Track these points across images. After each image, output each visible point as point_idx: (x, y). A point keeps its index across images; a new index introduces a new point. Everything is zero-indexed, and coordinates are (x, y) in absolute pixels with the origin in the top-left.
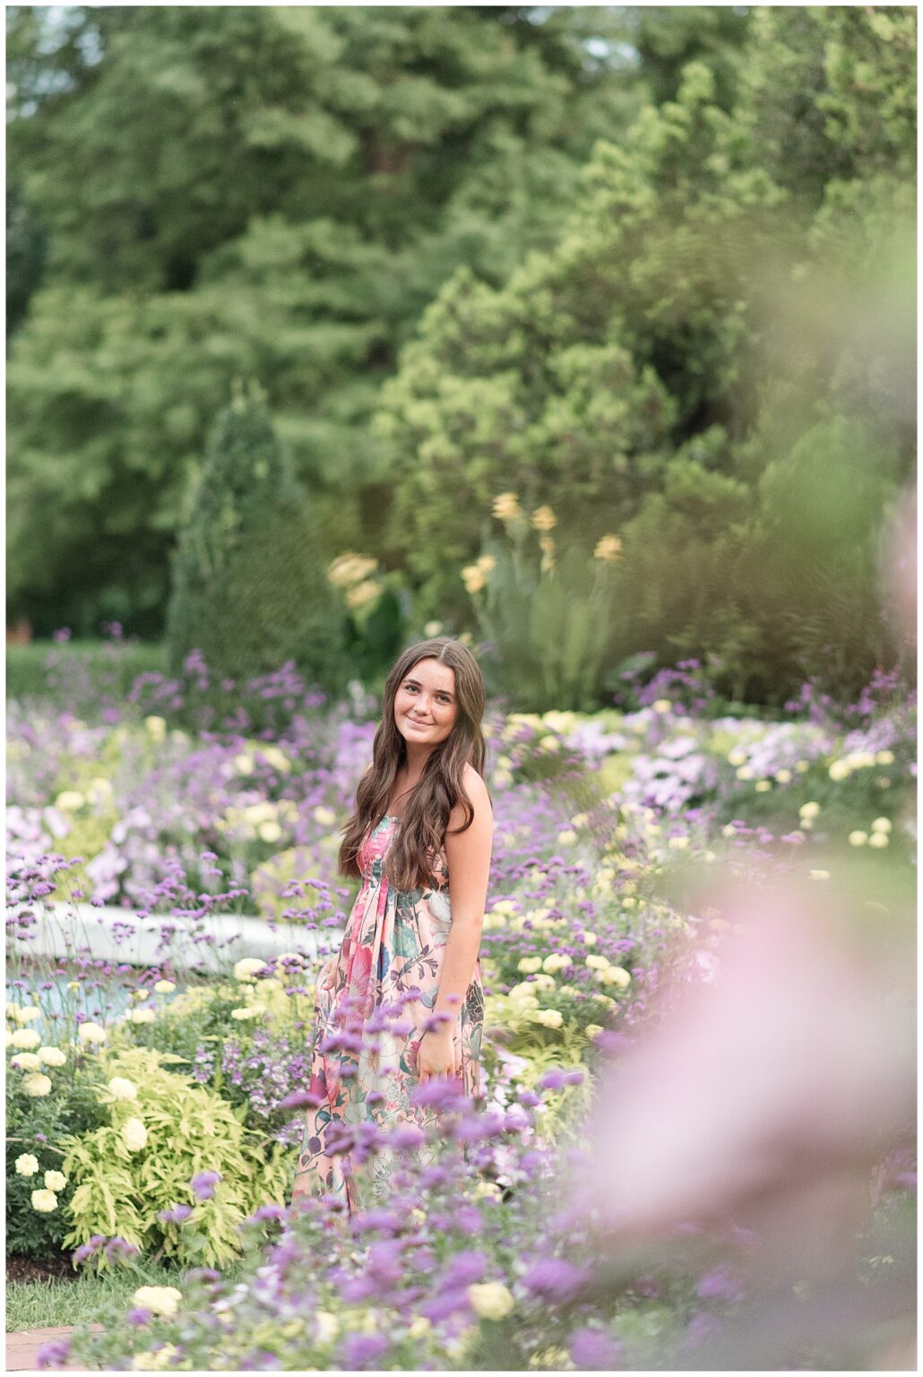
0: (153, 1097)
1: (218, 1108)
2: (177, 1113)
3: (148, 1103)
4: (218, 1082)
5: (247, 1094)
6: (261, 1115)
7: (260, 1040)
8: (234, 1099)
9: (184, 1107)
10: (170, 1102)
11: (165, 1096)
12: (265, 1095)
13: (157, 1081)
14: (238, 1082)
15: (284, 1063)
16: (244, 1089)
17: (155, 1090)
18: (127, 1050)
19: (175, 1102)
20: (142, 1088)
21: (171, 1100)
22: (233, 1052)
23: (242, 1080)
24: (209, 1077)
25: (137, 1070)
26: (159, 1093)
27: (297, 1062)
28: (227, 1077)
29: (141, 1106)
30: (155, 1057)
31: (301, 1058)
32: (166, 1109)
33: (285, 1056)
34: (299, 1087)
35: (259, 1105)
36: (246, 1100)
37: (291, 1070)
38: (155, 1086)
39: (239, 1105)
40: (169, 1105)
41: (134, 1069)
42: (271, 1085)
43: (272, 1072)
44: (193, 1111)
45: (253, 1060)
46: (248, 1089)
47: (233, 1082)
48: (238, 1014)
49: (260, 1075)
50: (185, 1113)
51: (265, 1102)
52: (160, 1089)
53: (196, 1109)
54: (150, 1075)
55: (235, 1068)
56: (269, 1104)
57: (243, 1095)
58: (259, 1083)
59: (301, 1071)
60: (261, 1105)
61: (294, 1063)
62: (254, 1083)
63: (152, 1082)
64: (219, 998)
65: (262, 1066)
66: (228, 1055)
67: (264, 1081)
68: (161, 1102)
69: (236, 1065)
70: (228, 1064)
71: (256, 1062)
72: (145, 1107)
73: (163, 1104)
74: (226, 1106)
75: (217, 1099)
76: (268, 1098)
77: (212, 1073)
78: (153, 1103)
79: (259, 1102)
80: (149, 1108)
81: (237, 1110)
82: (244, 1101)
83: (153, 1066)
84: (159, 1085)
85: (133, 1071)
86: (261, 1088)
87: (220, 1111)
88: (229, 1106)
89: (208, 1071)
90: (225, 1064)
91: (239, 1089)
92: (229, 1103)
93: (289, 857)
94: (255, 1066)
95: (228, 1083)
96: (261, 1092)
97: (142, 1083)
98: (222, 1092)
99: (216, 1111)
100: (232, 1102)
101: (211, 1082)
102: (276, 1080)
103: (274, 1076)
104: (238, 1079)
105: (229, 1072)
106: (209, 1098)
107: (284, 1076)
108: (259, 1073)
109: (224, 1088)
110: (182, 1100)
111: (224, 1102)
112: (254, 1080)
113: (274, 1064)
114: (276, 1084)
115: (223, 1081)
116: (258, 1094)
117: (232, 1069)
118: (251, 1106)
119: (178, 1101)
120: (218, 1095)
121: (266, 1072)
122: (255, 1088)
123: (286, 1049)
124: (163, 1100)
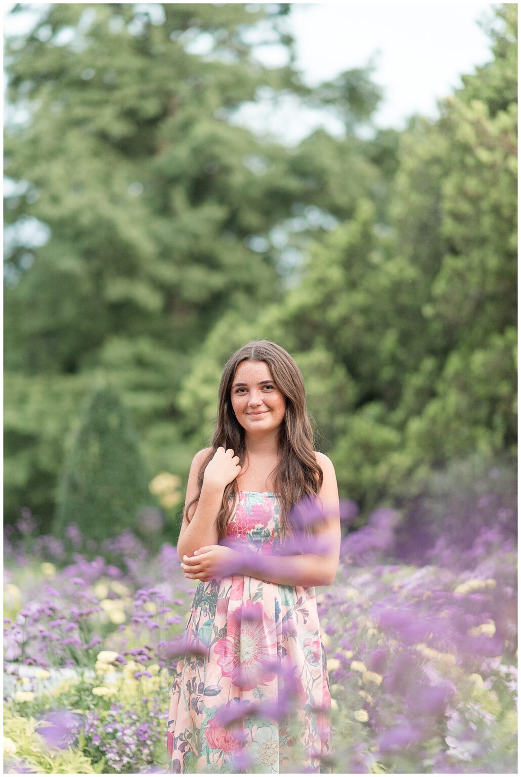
0: (30, 755)
1: (81, 763)
2: (48, 767)
3: (26, 759)
4: (82, 744)
5: (103, 753)
6: (115, 769)
7: (115, 710)
8: (94, 757)
9: (54, 762)
10: (44, 758)
11: (40, 753)
12: (118, 753)
13: (33, 742)
14: (97, 743)
15: (134, 728)
16: (101, 749)
17: (32, 748)
18: (11, 719)
19: (47, 758)
20: (21, 746)
21: (44, 755)
22: (94, 719)
23: (100, 741)
24: (74, 739)
25: (18, 733)
26: (35, 750)
27: (144, 728)
28: (89, 739)
29: (20, 760)
30: (32, 723)
31: (146, 725)
32: (41, 763)
33: (133, 724)
34: (144, 748)
35: (113, 761)
36: (103, 758)
37: (138, 734)
38: (32, 745)
39: (96, 762)
40: (42, 760)
41: (16, 732)
42: (122, 745)
43: (124, 734)
44: (61, 765)
45: (109, 725)
46: (104, 749)
47: (93, 742)
48: (97, 691)
49: (114, 738)
50: (55, 766)
51: (118, 758)
52: (35, 747)
53: (63, 763)
54: (28, 737)
55: (95, 732)
56: (121, 761)
57: (100, 754)
58: (114, 744)
59: (146, 735)
60: (115, 761)
61: (141, 728)
62: (109, 744)
63: (30, 742)
64: (83, 682)
65: (116, 731)
66: (90, 721)
67: (118, 742)
68: (37, 758)
69: (96, 730)
70: (90, 729)
71: (111, 727)
72: (23, 762)
73: (38, 759)
74: (87, 761)
75: (80, 756)
76: (120, 756)
77: (77, 736)
78: (30, 759)
79: (113, 759)
80: (27, 762)
81: (96, 765)
82: (101, 759)
83: (30, 730)
84: (34, 744)
85: (14, 733)
86: (115, 748)
87: (82, 765)
88: (90, 762)
89: (74, 734)
90: (87, 728)
91: (97, 749)
92: (89, 759)
93: (129, 631)
94: (110, 730)
95: (89, 744)
96: (115, 750)
97: (21, 743)
98: (85, 751)
99: (79, 765)
100: (92, 758)
101: (76, 743)
102: (127, 741)
103: (125, 738)
104: (97, 740)
105: (90, 735)
106: (74, 755)
107: (133, 739)
108: (113, 735)
109: (86, 748)
110: (52, 757)
111: (86, 758)
112: (109, 741)
113: (124, 729)
114: (127, 745)
115: (85, 742)
116: (112, 752)
117: (92, 733)
118: (106, 763)
119: (50, 757)
120: (81, 753)
121: (119, 734)
122: (111, 748)
123: (134, 717)
124: (38, 757)
